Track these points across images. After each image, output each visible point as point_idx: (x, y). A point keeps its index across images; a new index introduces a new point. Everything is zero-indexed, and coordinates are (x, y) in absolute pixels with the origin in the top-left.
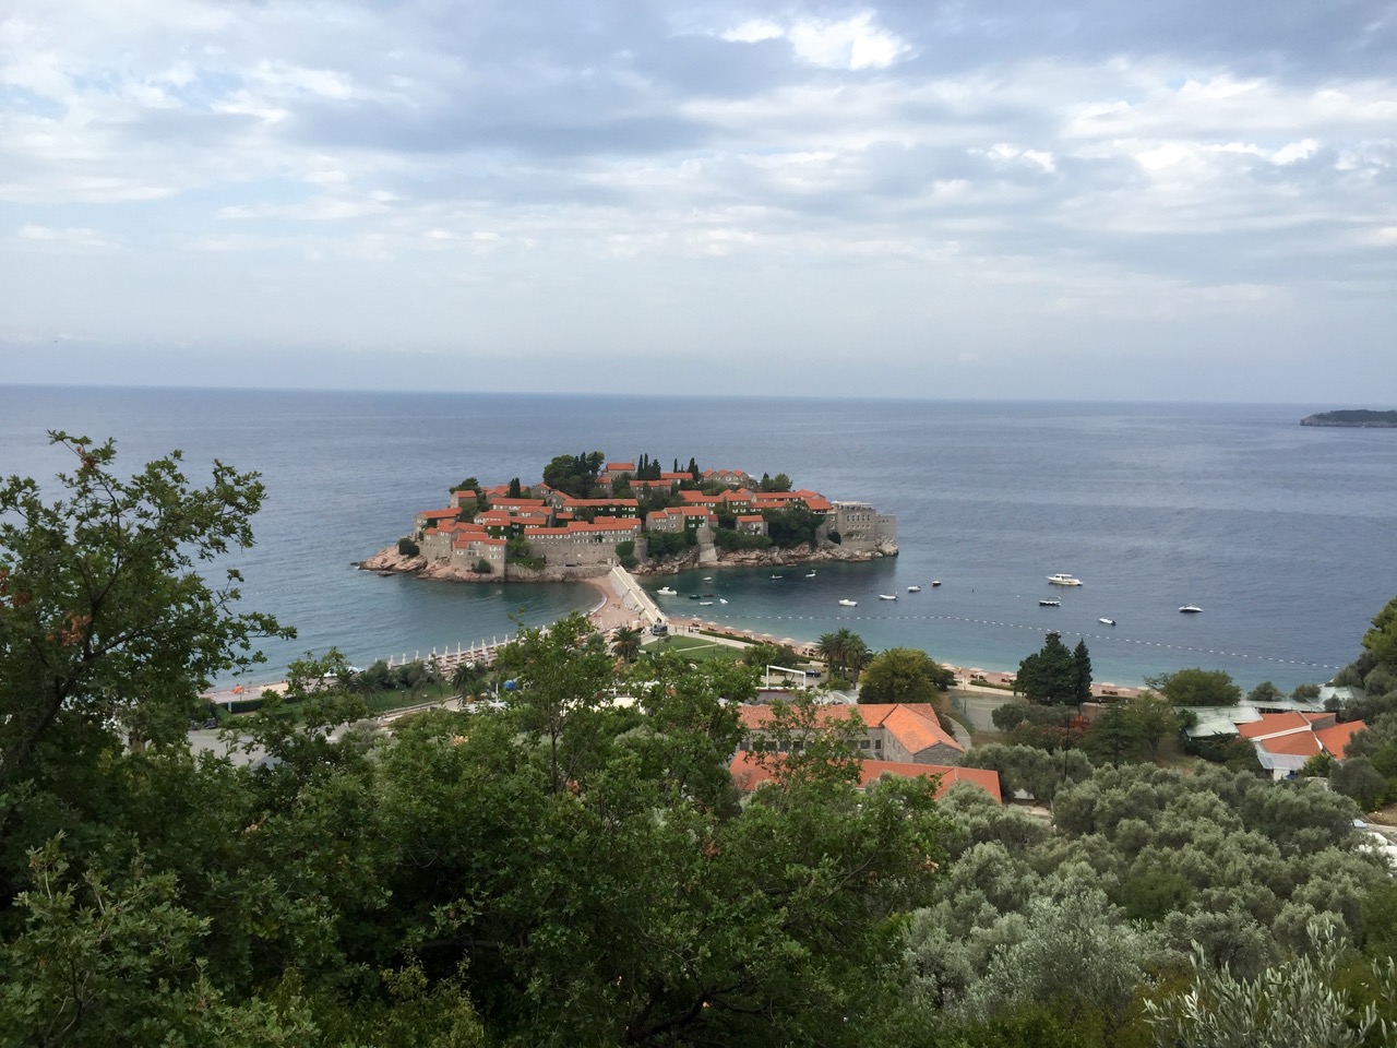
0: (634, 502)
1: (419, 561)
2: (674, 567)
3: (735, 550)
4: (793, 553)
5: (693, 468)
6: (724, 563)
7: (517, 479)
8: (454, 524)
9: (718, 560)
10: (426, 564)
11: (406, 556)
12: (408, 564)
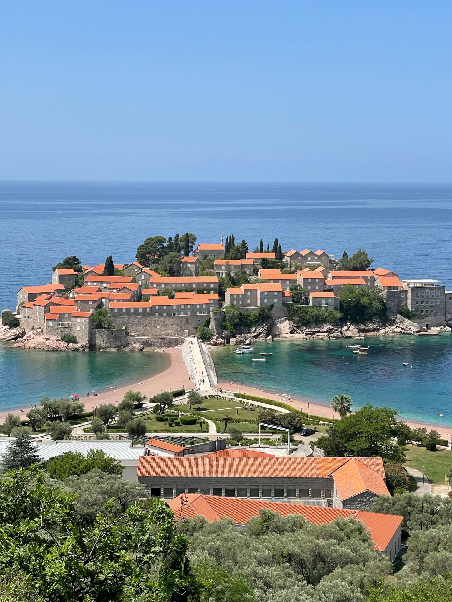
0: (215, 280)
1: (18, 332)
2: (246, 338)
3: (307, 324)
4: (363, 327)
5: (277, 249)
6: (296, 335)
7: (111, 257)
8: (49, 299)
9: (291, 332)
10: (24, 333)
11: (7, 327)
12: (9, 335)
